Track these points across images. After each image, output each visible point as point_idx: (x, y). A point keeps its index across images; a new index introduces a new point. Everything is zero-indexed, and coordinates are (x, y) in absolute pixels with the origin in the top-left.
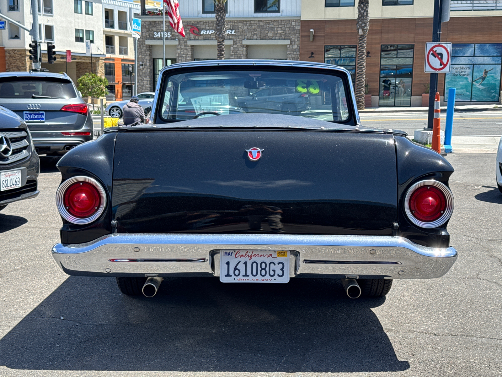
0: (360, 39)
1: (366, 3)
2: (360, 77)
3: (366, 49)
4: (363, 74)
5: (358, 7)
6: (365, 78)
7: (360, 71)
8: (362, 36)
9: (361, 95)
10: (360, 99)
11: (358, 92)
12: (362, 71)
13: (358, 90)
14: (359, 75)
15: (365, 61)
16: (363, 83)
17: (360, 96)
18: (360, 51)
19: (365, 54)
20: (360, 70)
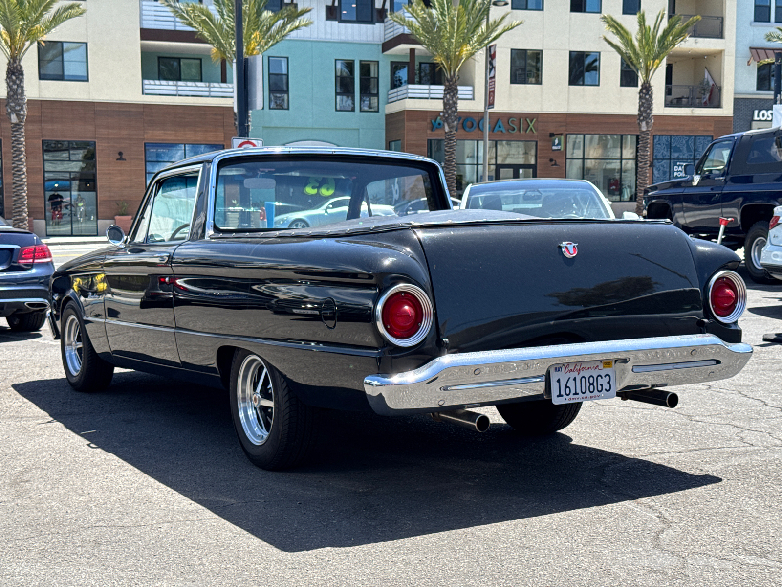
0: (15, 129)
1: (19, 74)
2: (18, 190)
3: (24, 145)
4: (23, 185)
5: (6, 80)
6: (27, 192)
7: (17, 181)
8: (16, 124)
9: (22, 217)
10: (21, 224)
11: (17, 214)
12: (21, 181)
13: (17, 210)
14: (16, 187)
15: (25, 164)
16: (24, 200)
17: (20, 219)
18: (15, 149)
19: (24, 153)
20: (17, 179)
